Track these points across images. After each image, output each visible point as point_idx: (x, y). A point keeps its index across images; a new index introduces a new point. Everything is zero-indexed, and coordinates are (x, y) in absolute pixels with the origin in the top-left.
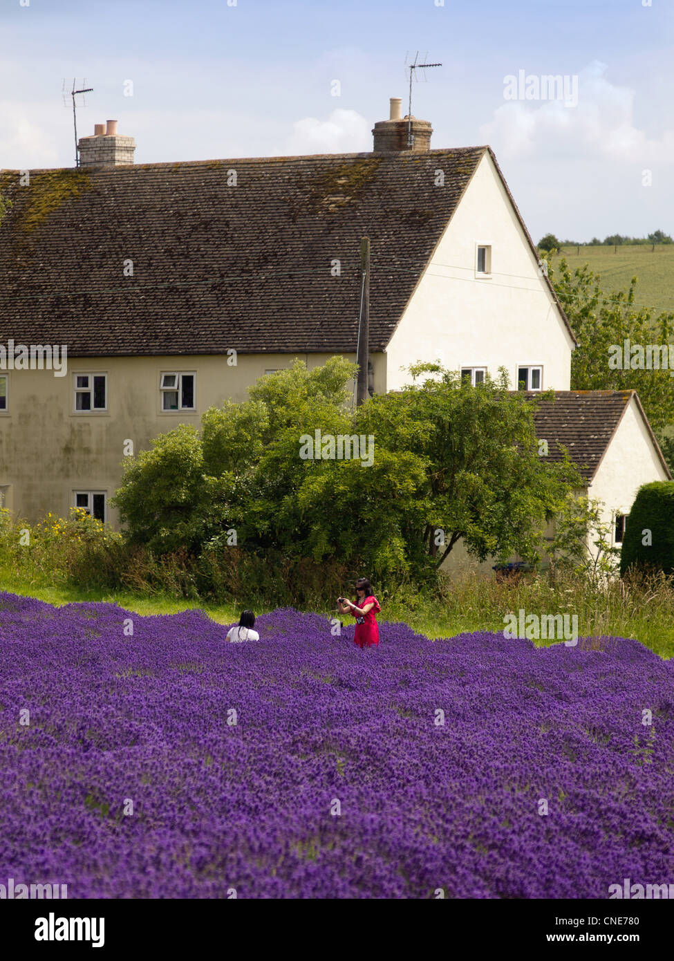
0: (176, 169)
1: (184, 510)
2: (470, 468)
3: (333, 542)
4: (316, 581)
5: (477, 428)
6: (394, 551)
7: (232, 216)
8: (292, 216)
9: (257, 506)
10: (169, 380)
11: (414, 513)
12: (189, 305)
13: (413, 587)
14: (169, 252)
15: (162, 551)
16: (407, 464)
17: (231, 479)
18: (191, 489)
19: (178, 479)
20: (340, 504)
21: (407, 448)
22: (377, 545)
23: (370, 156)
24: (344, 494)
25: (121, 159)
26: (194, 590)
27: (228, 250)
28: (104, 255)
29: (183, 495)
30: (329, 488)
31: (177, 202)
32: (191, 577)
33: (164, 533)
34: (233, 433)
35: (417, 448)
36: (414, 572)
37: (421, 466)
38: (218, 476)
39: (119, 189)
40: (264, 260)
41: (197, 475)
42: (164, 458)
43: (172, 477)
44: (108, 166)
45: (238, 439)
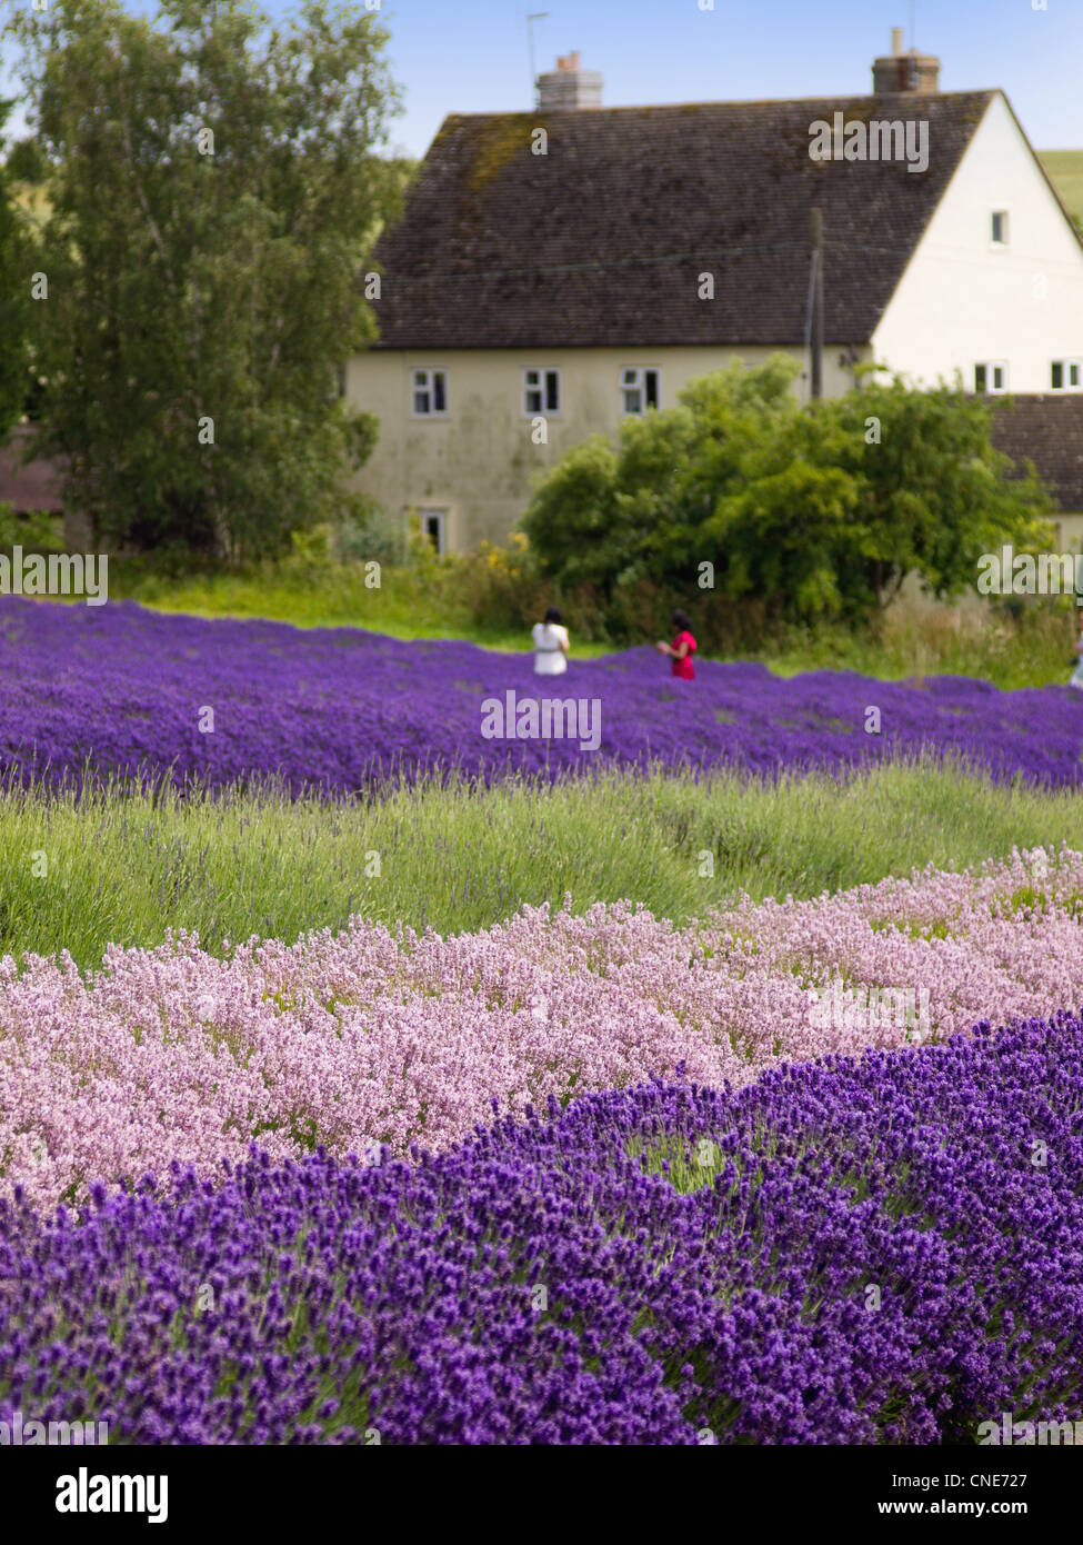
0: (646, 114)
1: (596, 536)
2: (912, 487)
3: (754, 573)
4: (735, 621)
5: (918, 441)
6: (822, 585)
7: (707, 172)
8: (776, 173)
9: (675, 533)
10: (630, 377)
11: (847, 544)
12: (654, 284)
13: (844, 629)
14: (635, 218)
15: (570, 583)
16: (835, 484)
17: (649, 499)
18: (606, 512)
19: (590, 499)
20: (761, 532)
21: (835, 465)
22: (802, 579)
23: (868, 100)
24: (763, 519)
25: (587, 101)
26: (602, 631)
27: (701, 216)
28: (560, 221)
29: (595, 518)
30: (748, 512)
31: (646, 154)
32: (601, 616)
33: (573, 563)
34: (650, 444)
35: (849, 465)
36: (848, 611)
37: (851, 488)
38: (633, 494)
39: (581, 136)
40: (741, 228)
41: (610, 495)
42: (571, 474)
43: (581, 497)
44: (569, 108)
45: (657, 451)
